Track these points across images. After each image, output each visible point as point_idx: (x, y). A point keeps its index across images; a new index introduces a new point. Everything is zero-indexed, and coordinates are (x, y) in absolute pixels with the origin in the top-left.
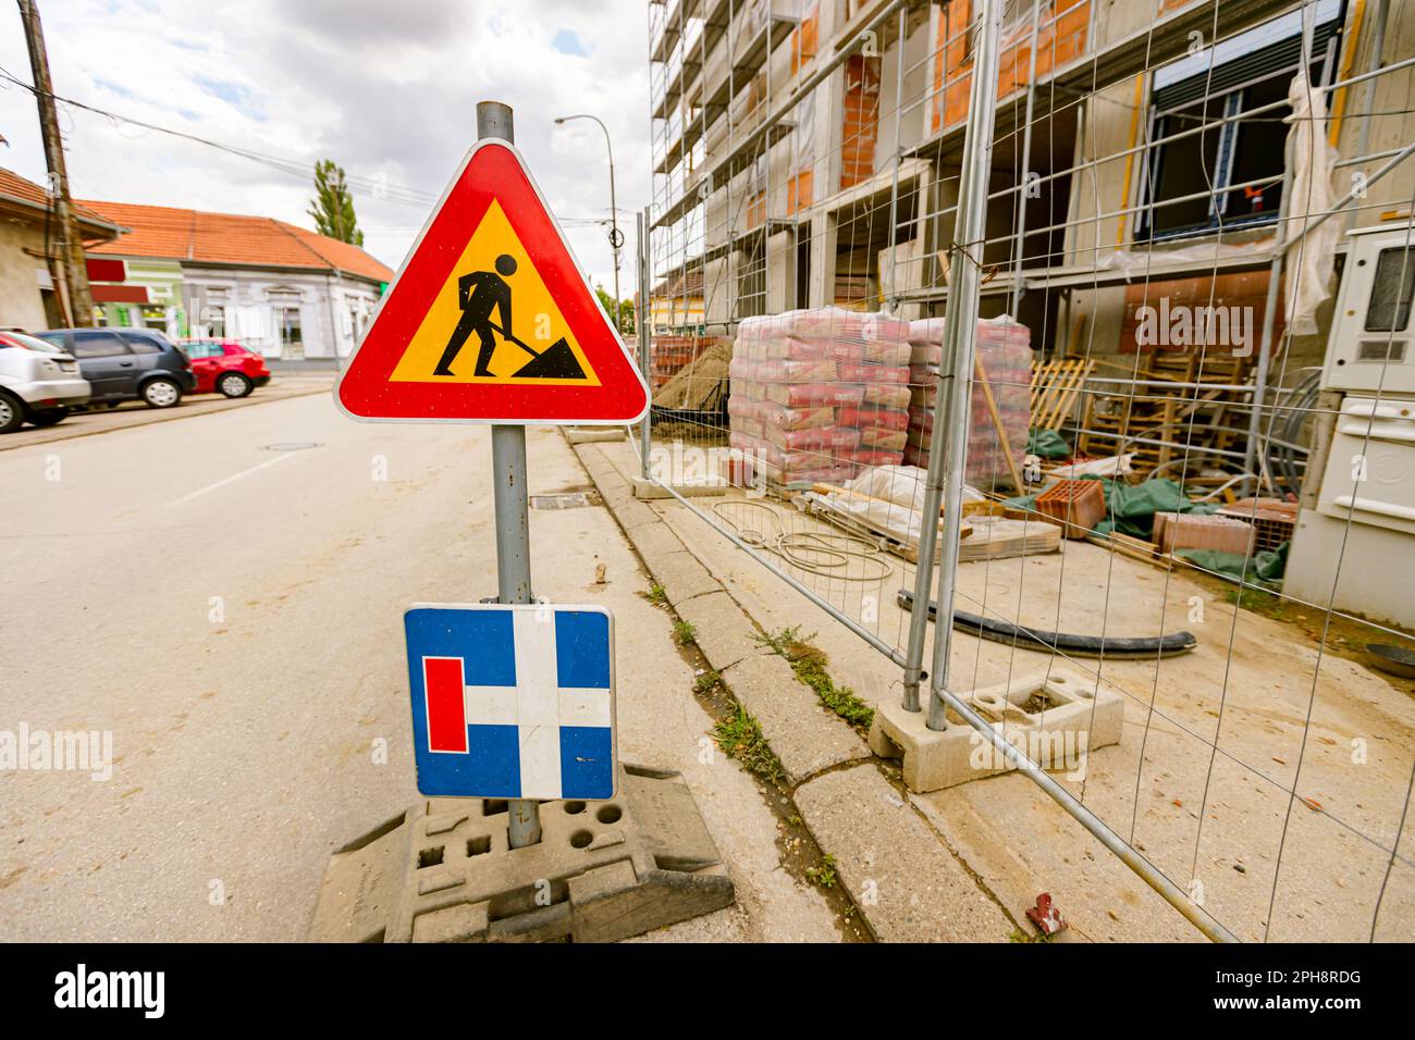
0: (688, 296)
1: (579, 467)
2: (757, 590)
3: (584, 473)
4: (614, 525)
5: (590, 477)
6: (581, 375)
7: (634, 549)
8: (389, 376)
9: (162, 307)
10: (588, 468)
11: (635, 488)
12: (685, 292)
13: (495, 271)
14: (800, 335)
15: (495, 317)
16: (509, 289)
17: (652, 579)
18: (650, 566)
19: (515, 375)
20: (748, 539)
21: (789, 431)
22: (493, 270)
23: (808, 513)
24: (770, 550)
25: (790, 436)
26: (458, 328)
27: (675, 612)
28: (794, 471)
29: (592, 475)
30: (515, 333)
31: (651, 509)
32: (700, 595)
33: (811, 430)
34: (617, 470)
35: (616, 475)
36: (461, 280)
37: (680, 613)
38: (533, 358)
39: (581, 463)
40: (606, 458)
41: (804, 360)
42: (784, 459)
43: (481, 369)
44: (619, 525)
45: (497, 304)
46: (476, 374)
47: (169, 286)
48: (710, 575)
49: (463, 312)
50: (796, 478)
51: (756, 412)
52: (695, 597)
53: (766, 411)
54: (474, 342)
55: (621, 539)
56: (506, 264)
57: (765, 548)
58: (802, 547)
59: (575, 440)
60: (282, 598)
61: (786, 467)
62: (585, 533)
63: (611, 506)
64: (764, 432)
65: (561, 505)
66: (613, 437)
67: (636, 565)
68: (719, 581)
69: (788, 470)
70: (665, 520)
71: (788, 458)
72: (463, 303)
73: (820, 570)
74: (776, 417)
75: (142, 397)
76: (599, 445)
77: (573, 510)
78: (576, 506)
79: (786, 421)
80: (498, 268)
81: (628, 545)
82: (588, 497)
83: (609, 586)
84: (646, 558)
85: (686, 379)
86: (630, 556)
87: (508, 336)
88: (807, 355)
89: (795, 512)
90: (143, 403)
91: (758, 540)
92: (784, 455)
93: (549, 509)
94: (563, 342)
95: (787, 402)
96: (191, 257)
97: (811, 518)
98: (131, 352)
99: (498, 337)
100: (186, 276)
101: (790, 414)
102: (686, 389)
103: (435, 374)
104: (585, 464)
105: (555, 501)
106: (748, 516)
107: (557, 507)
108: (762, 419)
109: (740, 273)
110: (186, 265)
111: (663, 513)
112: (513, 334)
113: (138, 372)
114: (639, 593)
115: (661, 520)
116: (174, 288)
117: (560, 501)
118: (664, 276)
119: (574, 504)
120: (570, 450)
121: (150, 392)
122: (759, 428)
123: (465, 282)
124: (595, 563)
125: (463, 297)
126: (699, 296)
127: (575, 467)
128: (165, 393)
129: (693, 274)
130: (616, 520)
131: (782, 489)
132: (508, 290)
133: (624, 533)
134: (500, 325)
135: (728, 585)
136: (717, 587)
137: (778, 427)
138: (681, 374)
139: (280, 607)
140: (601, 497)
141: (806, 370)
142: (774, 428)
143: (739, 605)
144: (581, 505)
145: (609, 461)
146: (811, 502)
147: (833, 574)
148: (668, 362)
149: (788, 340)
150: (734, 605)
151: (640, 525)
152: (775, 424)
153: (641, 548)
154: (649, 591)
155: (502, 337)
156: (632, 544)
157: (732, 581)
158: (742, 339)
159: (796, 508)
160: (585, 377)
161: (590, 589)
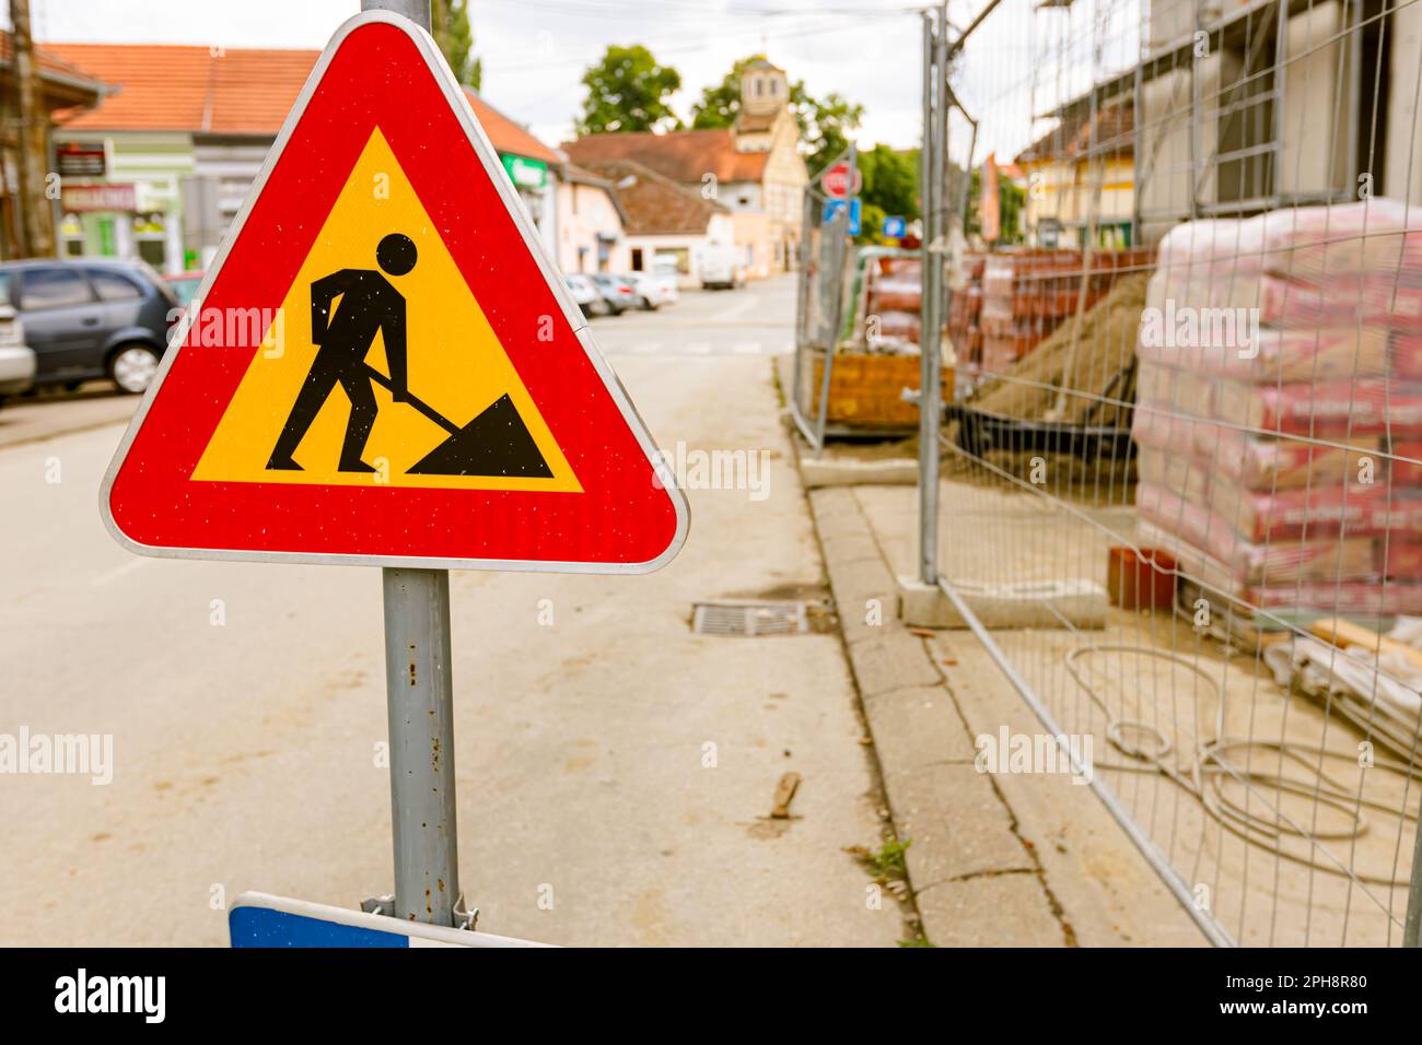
0: (1099, 157)
1: (810, 542)
2: (1115, 880)
3: (816, 557)
4: (844, 682)
5: (824, 566)
6: (543, 471)
7: (870, 746)
8: (191, 470)
9: (161, 214)
10: (827, 547)
11: (900, 602)
12: (1094, 149)
13: (375, 266)
14: (1297, 269)
15: (376, 357)
16: (403, 301)
17: (889, 820)
18: (891, 790)
19: (414, 470)
20: (1128, 746)
21: (1263, 490)
22: (372, 264)
23: (1296, 690)
24: (1174, 780)
25: (1265, 504)
26: (309, 378)
27: (915, 909)
28: (1274, 584)
29: (831, 562)
30: (412, 388)
31: (928, 652)
32: (978, 874)
33: (1319, 491)
34: (883, 556)
35: (879, 567)
36: (315, 286)
37: (925, 912)
38: (446, 435)
39: (815, 533)
40: (869, 524)
41: (1303, 327)
42: (1246, 558)
43: (351, 459)
44: (855, 684)
45: (379, 334)
46: (342, 468)
47: (172, 178)
48: (1014, 828)
49: (318, 347)
50: (1276, 603)
51: (1189, 443)
52: (966, 878)
53: (1210, 443)
54: (337, 406)
55: (849, 716)
56: (397, 252)
57: (1164, 773)
58: (1258, 779)
59: (813, 479)
60: (210, 781)
61: (1252, 575)
62: (781, 696)
63: (850, 636)
64: (1206, 490)
65: (751, 626)
66: (893, 476)
67: (864, 782)
68: (1029, 846)
69: (1258, 583)
70: (954, 682)
71: (1257, 555)
72: (320, 332)
73: (1288, 844)
74: (1231, 456)
75: (109, 374)
76: (863, 493)
77: (772, 642)
78: (780, 632)
79: (1256, 466)
80: (381, 259)
81: (860, 735)
82: (810, 614)
83: (795, 826)
84: (887, 768)
85: (1066, 350)
86: (856, 759)
87: (401, 393)
88: (1309, 317)
89: (1264, 683)
90: (105, 386)
91: (1149, 749)
92: (1247, 548)
93: (723, 634)
94: (505, 403)
95: (1256, 427)
96: (206, 127)
97: (1303, 703)
98: (97, 298)
99: (382, 394)
100: (201, 160)
101: (1267, 455)
102: (1060, 374)
103: (268, 467)
104: (823, 534)
105: (742, 617)
106: (1147, 684)
107: (739, 631)
108: (1202, 459)
109: (1224, 101)
110: (201, 140)
111: (952, 663)
112: (409, 390)
113: (107, 333)
114: (854, 850)
115: (943, 681)
116: (182, 182)
117: (751, 618)
118: (1050, 115)
119: (778, 625)
120: (801, 502)
121: (121, 368)
122: (1196, 479)
123: (321, 291)
124: (782, 768)
125: (318, 320)
126: (1127, 154)
127: (801, 540)
128: (140, 369)
129: (1114, 109)
130: (852, 672)
131: (1243, 626)
132: (398, 303)
133: (859, 706)
134: (385, 372)
135: (1048, 858)
136: (1020, 858)
137: (1237, 481)
138: (1058, 336)
139: (201, 800)
140: (836, 614)
141: (1309, 351)
142: (1227, 481)
143: (1058, 911)
144: (791, 630)
145: (873, 534)
146: (1306, 663)
147: (1319, 859)
148: (1039, 309)
149: (1265, 282)
150: (1046, 910)
151: (894, 689)
152: (1230, 473)
153: (882, 746)
154: (876, 847)
155: (390, 394)
156: (868, 733)
157: (1061, 850)
158: (1169, 276)
159: (1271, 674)
160: (551, 476)
161: (755, 830)
